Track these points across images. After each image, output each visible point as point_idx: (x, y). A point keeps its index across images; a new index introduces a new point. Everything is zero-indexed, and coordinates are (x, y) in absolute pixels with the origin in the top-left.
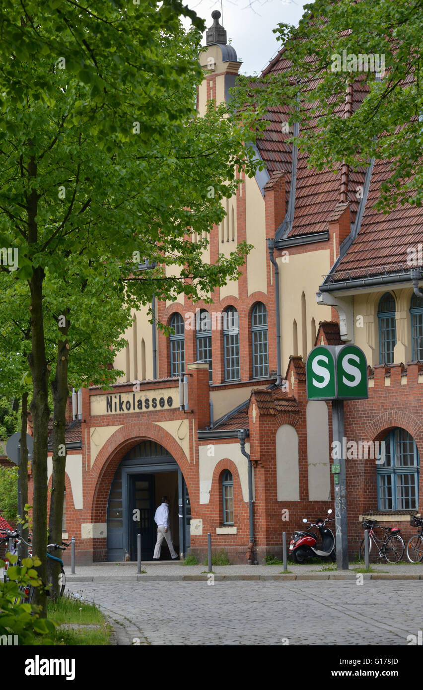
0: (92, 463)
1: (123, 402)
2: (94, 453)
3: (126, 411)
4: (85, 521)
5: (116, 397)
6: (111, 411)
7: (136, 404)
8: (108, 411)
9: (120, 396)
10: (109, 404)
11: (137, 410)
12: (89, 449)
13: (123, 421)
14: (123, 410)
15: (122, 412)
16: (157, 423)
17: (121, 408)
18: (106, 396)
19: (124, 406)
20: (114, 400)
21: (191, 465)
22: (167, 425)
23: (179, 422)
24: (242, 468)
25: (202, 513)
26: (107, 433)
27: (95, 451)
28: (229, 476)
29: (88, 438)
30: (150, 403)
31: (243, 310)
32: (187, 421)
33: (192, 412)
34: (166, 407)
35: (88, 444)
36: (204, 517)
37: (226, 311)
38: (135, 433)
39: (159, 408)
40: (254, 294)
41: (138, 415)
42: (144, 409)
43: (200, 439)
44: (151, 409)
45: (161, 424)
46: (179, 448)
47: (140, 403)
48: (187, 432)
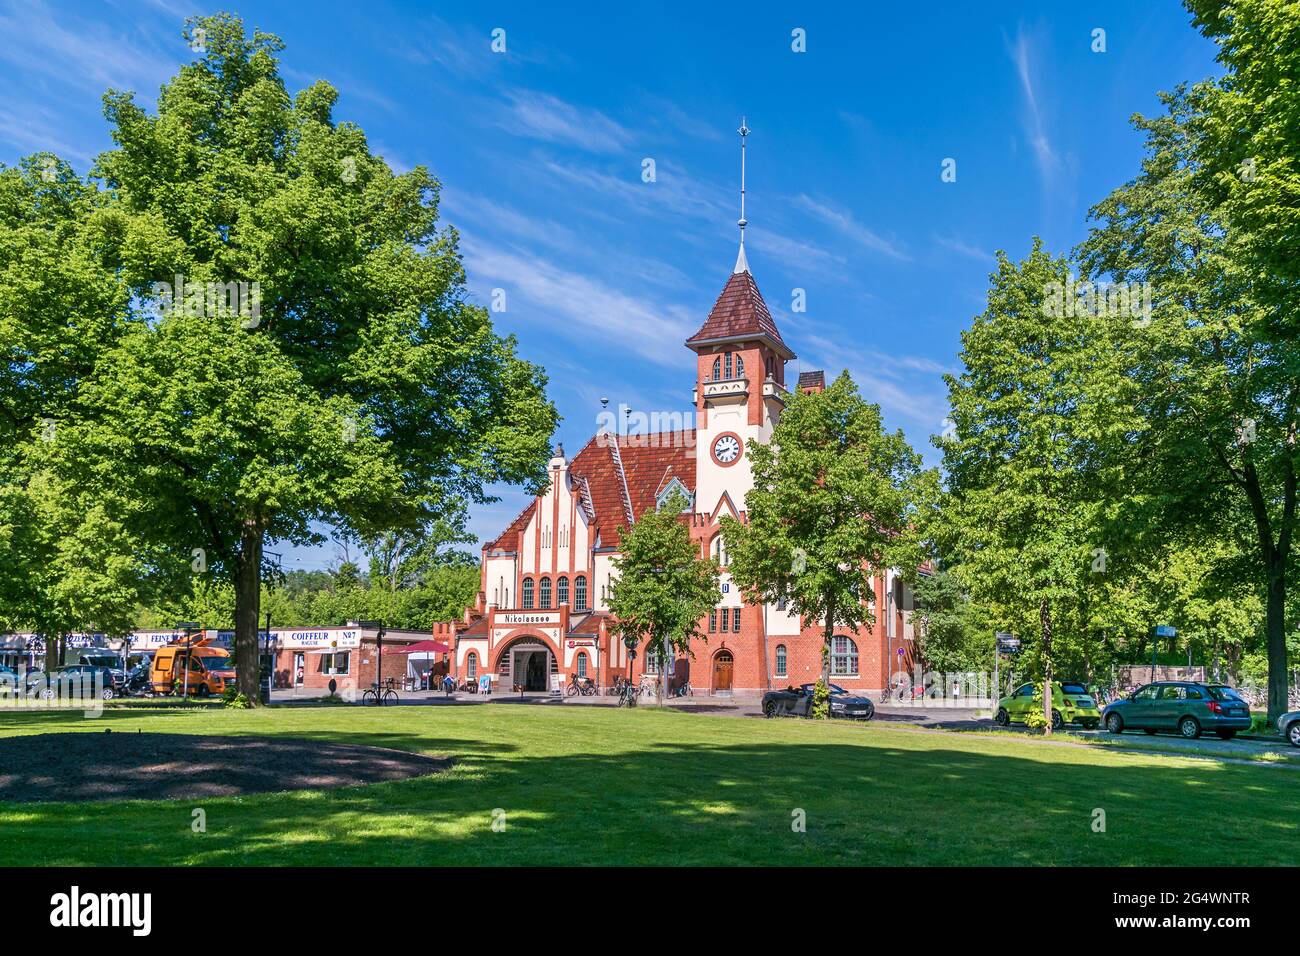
0: (494, 646)
2: (496, 643)
3: (518, 622)
6: (508, 622)
8: (506, 622)
9: (515, 615)
10: (507, 618)
11: (525, 622)
12: (493, 639)
13: (516, 626)
16: (538, 629)
17: (515, 621)
18: (505, 614)
19: (517, 619)
20: (511, 617)
21: (559, 649)
22: (545, 630)
23: (553, 629)
24: (593, 652)
25: (567, 671)
26: (505, 632)
27: (497, 640)
28: (584, 655)
29: (493, 634)
30: (535, 619)
31: (572, 579)
32: (558, 629)
33: (561, 625)
34: (544, 622)
35: (493, 636)
36: (567, 674)
37: (560, 578)
38: (524, 632)
39: (540, 622)
40: (578, 572)
41: (527, 625)
42: (530, 622)
43: (566, 637)
44: (535, 622)
45: (542, 629)
46: (552, 641)
47: (528, 619)
48: (558, 634)
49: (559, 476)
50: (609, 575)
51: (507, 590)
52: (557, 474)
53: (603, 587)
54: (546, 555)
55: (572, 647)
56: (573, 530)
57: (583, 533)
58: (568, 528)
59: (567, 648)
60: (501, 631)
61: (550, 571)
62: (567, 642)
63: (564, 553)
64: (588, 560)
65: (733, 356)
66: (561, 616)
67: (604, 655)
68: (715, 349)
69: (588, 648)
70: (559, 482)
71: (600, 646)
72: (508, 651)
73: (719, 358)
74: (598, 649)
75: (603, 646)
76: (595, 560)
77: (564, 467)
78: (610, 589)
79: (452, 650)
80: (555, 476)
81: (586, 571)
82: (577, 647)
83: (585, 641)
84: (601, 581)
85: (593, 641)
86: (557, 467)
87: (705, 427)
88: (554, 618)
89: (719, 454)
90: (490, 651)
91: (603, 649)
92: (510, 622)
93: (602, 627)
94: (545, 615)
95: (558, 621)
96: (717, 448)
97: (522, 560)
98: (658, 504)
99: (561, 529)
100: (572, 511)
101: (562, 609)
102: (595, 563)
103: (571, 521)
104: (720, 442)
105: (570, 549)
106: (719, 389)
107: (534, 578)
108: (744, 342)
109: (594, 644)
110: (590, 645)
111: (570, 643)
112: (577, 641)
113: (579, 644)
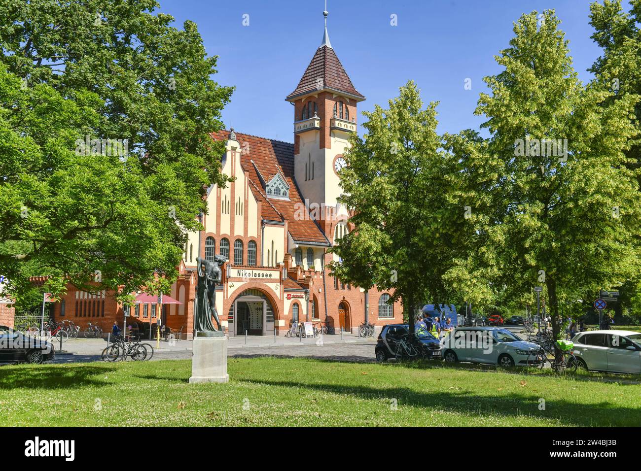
0: (229, 297)
1: (246, 273)
2: (230, 294)
3: (248, 277)
4: (224, 320)
5: (243, 271)
7: (253, 275)
8: (238, 276)
9: (245, 271)
10: (239, 273)
11: (254, 277)
12: (227, 290)
13: (247, 280)
15: (246, 277)
16: (265, 283)
17: (245, 275)
18: (237, 270)
19: (247, 275)
21: (280, 300)
22: (268, 284)
23: (275, 284)
24: (303, 302)
25: (285, 318)
26: (237, 285)
27: (231, 291)
28: (296, 305)
29: (227, 286)
30: (261, 275)
31: (246, 242)
32: (279, 284)
33: (281, 281)
34: (268, 277)
35: (227, 288)
36: (286, 320)
37: (236, 241)
38: (253, 286)
39: (265, 277)
40: (251, 237)
41: (255, 279)
42: (257, 277)
43: (285, 291)
44: (261, 277)
45: (267, 284)
46: (275, 293)
47: (255, 274)
48: (279, 288)
49: (235, 156)
50: (273, 242)
51: (191, 246)
52: (233, 154)
53: (269, 251)
54: (225, 218)
55: (288, 298)
56: (246, 201)
57: (254, 207)
58: (242, 200)
59: (285, 300)
60: (234, 283)
61: (228, 233)
62: (286, 295)
63: (239, 219)
64: (258, 228)
65: (344, 105)
66: (281, 273)
67: (311, 305)
68: (334, 96)
69: (300, 299)
70: (235, 161)
71: (308, 298)
72: (234, 301)
73: (336, 104)
74: (307, 301)
75: (312, 298)
76: (263, 229)
77: (239, 150)
78: (273, 253)
79: (192, 300)
80: (232, 156)
81: (256, 237)
82: (292, 299)
83: (298, 294)
84: (267, 246)
85: (303, 294)
86: (234, 149)
87: (330, 148)
88: (276, 275)
89: (337, 168)
90: (225, 301)
91: (311, 301)
92: (241, 276)
93: (311, 284)
94: (269, 272)
95: (279, 278)
96: (336, 164)
97: (205, 221)
98: (267, 190)
99: (237, 200)
100: (245, 187)
101: (281, 268)
102: (263, 232)
103: (245, 195)
104: (337, 160)
105: (245, 218)
106: (343, 125)
107: (216, 238)
108: (350, 99)
109: (304, 297)
110: (301, 297)
111: (288, 295)
112: (292, 294)
113: (294, 297)
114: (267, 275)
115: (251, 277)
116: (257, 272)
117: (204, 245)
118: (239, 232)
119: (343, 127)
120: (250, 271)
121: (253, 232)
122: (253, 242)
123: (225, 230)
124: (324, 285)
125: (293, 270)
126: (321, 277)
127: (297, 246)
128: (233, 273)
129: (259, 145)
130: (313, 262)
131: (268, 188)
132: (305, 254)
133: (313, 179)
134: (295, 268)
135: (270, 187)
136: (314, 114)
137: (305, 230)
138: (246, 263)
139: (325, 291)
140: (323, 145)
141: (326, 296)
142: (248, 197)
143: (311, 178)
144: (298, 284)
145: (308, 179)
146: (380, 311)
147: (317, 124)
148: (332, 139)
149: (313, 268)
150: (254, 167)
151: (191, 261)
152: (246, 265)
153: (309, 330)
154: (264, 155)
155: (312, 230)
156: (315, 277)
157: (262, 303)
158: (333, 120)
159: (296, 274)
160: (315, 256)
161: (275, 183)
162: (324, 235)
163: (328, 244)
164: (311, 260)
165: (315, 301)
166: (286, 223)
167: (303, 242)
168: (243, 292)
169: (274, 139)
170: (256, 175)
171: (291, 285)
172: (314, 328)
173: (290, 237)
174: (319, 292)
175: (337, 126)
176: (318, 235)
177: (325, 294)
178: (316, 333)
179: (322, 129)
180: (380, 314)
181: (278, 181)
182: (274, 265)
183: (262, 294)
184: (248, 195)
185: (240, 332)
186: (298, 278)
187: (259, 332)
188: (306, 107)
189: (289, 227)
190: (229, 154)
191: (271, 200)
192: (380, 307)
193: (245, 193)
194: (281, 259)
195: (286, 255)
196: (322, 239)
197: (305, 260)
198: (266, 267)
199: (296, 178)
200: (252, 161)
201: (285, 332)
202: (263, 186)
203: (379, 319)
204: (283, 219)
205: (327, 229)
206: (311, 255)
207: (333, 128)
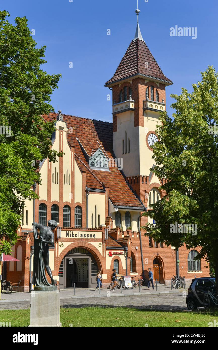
0: (59, 255)
1: (74, 234)
3: (75, 237)
4: (55, 275)
5: (70, 232)
6: (68, 237)
7: (80, 236)
8: (67, 237)
9: (72, 232)
10: (67, 234)
11: (80, 237)
13: (75, 240)
14: (74, 237)
15: (73, 237)
16: (89, 243)
17: (73, 236)
18: (66, 231)
19: (74, 235)
20: (70, 233)
21: (103, 257)
23: (98, 243)
24: (123, 259)
25: (107, 272)
26: (67, 244)
27: (61, 250)
28: (117, 261)
29: (58, 245)
30: (86, 236)
31: (73, 207)
32: (102, 243)
33: (104, 241)
34: (93, 237)
35: (58, 247)
36: (108, 274)
37: (65, 206)
38: (80, 245)
39: (89, 237)
40: (77, 203)
41: (81, 239)
42: (83, 237)
43: (107, 249)
44: (86, 237)
45: (92, 243)
46: (98, 251)
47: (82, 235)
48: (102, 246)
49: (62, 134)
50: (96, 207)
51: (27, 211)
52: (61, 133)
53: (92, 215)
54: (55, 187)
55: (110, 255)
56: (73, 173)
57: (79, 177)
58: (69, 172)
59: (107, 256)
60: (63, 243)
61: (58, 200)
62: (107, 252)
63: (67, 188)
64: (83, 195)
65: (155, 89)
66: (103, 234)
67: (130, 261)
68: (146, 82)
69: (119, 256)
70: (62, 139)
71: (127, 255)
72: (64, 258)
73: (148, 88)
74: (126, 257)
75: (130, 255)
76: (87, 196)
77: (66, 129)
78: (96, 216)
79: (28, 258)
80: (60, 134)
81: (82, 203)
82: (113, 256)
83: (118, 252)
84: (91, 210)
85: (123, 252)
86: (61, 128)
87: (143, 125)
88: (99, 235)
89: (149, 143)
90: (56, 258)
91: (129, 258)
92: (69, 237)
93: (129, 243)
94: (93, 233)
95: (101, 237)
96: (149, 139)
97: (38, 190)
98: (90, 163)
99: (65, 171)
100: (71, 160)
101: (103, 229)
102: (87, 199)
103: (71, 167)
104: (150, 136)
105: (71, 187)
106: (154, 106)
107: (47, 205)
108: (159, 83)
109: (123, 254)
110: (121, 254)
111: (109, 253)
112: (113, 252)
113: (115, 254)
114: (91, 236)
115: (78, 237)
116: (83, 233)
117: (37, 211)
118: (67, 198)
119: (154, 108)
120: (77, 233)
121: (79, 199)
122: (79, 207)
123: (55, 198)
124: (140, 243)
125: (113, 231)
126: (138, 236)
127: (117, 210)
128: (62, 234)
129: (83, 124)
130: (131, 223)
131: (91, 161)
132: (123, 217)
133: (129, 152)
134: (115, 229)
135: (93, 160)
136: (129, 97)
137: (123, 196)
138: (73, 225)
139: (141, 249)
140: (137, 123)
141: (143, 253)
142: (74, 169)
143: (128, 152)
144: (118, 243)
145: (125, 153)
146: (189, 266)
147: (132, 106)
148: (145, 118)
149: (131, 229)
150: (79, 143)
151: (27, 225)
152: (74, 227)
153: (128, 283)
154: (87, 133)
155: (129, 196)
156: (133, 236)
157: (88, 260)
158: (145, 102)
159: (116, 234)
160: (132, 218)
161: (97, 157)
162: (140, 200)
163: (143, 208)
164: (128, 222)
165: (133, 257)
166: (107, 191)
167: (122, 207)
168: (71, 250)
169: (95, 119)
170: (80, 150)
171: (112, 244)
172: (132, 281)
173: (110, 202)
174: (136, 250)
175: (149, 107)
176: (134, 201)
177: (141, 251)
178: (134, 285)
179: (136, 110)
180: (189, 269)
181: (99, 154)
182: (98, 227)
183: (87, 252)
184: (74, 167)
185: (69, 285)
186: (118, 238)
187: (85, 285)
188: (123, 91)
189: (109, 194)
190: (58, 133)
191: (93, 171)
192: (189, 262)
193: (71, 165)
194: (103, 222)
195: (107, 218)
196: (138, 203)
197: (123, 222)
198: (90, 229)
199: (114, 152)
200: (77, 139)
201: (108, 284)
202: (87, 159)
203: (188, 272)
204: (104, 187)
205: (142, 196)
206: (129, 218)
207: (145, 109)
